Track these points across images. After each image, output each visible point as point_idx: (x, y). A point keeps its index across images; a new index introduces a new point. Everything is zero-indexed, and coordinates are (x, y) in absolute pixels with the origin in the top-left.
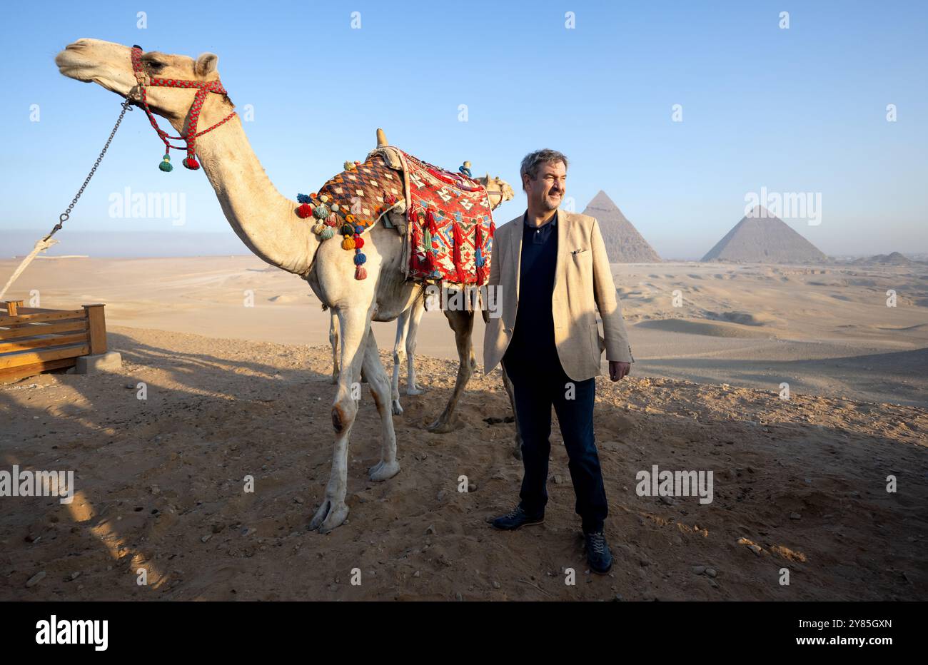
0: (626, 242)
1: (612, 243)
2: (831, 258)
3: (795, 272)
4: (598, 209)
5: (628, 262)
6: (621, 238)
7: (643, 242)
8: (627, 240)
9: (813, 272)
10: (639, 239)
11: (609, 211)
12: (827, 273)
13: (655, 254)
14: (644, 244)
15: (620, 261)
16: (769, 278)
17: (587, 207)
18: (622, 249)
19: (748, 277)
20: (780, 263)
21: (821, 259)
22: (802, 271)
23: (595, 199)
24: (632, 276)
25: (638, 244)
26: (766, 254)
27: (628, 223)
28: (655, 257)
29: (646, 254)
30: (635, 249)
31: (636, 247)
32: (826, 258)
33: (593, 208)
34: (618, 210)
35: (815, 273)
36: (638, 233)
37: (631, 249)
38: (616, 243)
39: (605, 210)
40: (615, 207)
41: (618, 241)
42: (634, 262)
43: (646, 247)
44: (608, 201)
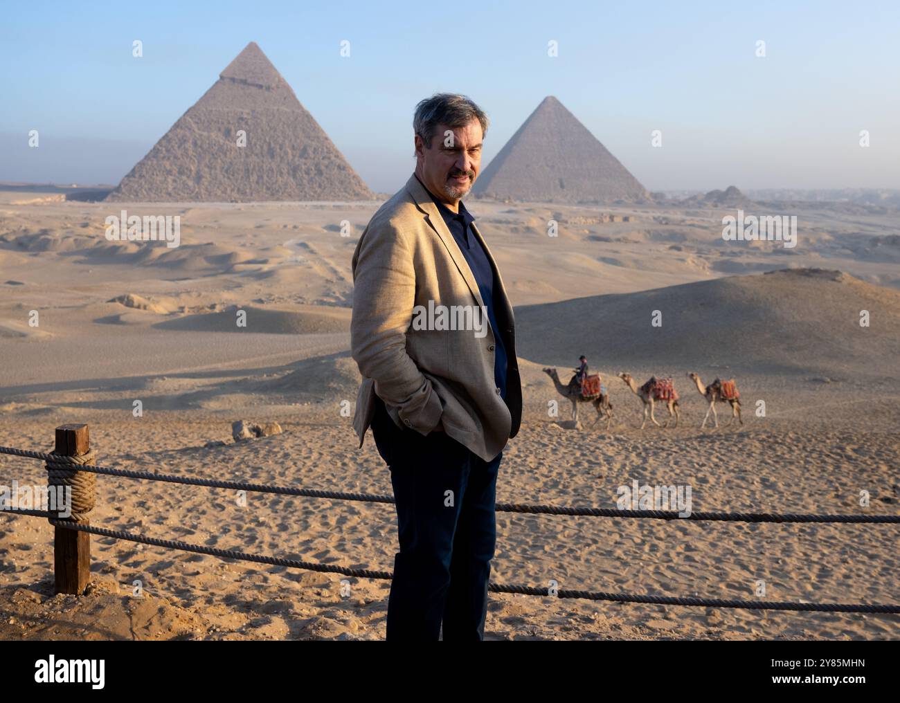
0: (301, 156)
1: (273, 157)
2: (656, 196)
3: (586, 218)
4: (244, 82)
5: (304, 198)
6: (293, 148)
7: (337, 157)
8: (304, 153)
9: (612, 218)
10: (329, 152)
11: (268, 88)
12: (632, 220)
13: (359, 183)
14: (338, 161)
15: (290, 197)
16: (528, 229)
17: (222, 77)
18: (294, 170)
19: (497, 228)
20: (581, 203)
21: (640, 196)
22: (595, 217)
23: (238, 59)
24: (290, 227)
25: (326, 162)
26: (562, 186)
27: (308, 117)
28: (357, 189)
29: (342, 183)
30: (320, 173)
31: (323, 168)
32: (647, 195)
33: (233, 80)
34: (287, 88)
35: (615, 219)
36: (327, 139)
37: (313, 173)
38: (282, 158)
39: (261, 87)
40: (281, 80)
41: (286, 153)
42: (318, 200)
43: (342, 168)
44: (267, 67)
